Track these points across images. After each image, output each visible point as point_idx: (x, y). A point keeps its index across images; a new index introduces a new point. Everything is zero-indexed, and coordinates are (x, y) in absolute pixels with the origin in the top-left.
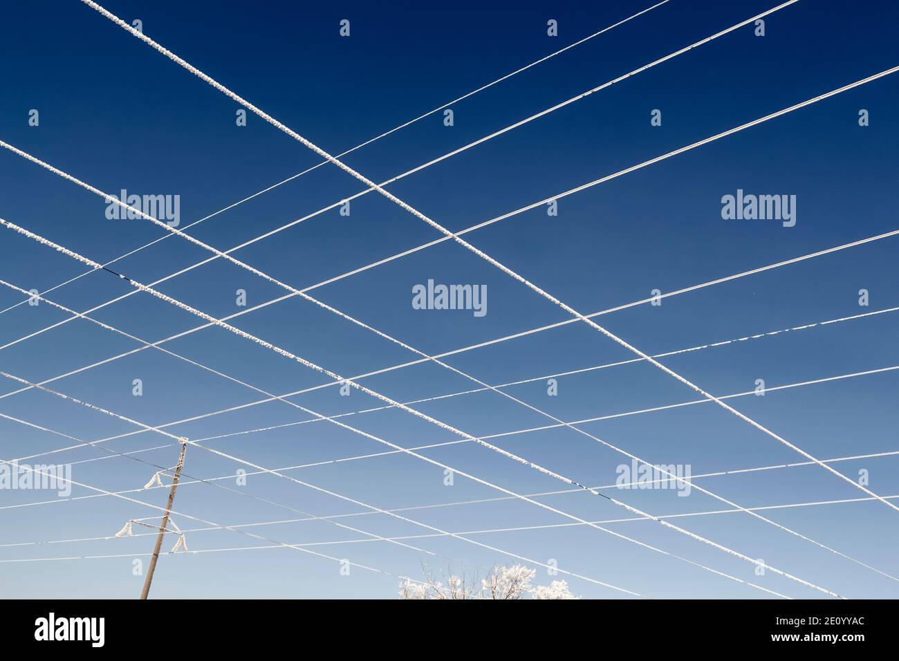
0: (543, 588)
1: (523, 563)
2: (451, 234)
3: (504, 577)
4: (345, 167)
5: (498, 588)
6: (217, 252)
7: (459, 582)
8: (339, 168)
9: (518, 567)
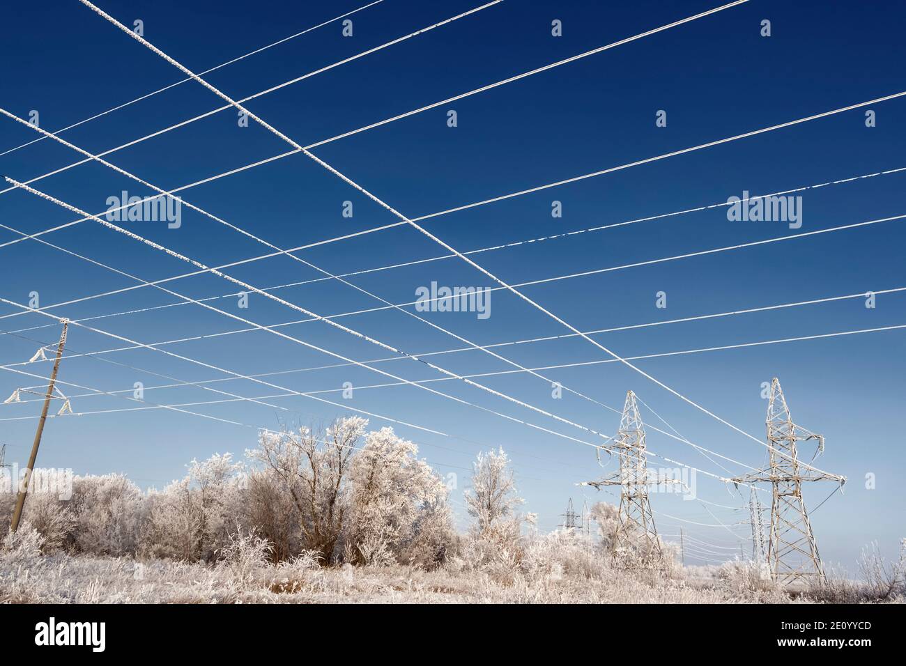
0: (374, 432)
1: (359, 415)
2: (300, 147)
3: (344, 426)
4: (206, 84)
5: (339, 434)
7: (308, 431)
9: (355, 418)
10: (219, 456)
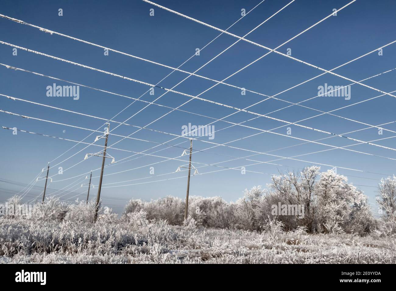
0: (324, 173)
1: (315, 165)
2: (272, 50)
3: (309, 170)
4: (229, 34)
5: (307, 174)
6: (190, 73)
7: (292, 174)
8: (227, 34)
9: (313, 166)
10: (256, 187)
